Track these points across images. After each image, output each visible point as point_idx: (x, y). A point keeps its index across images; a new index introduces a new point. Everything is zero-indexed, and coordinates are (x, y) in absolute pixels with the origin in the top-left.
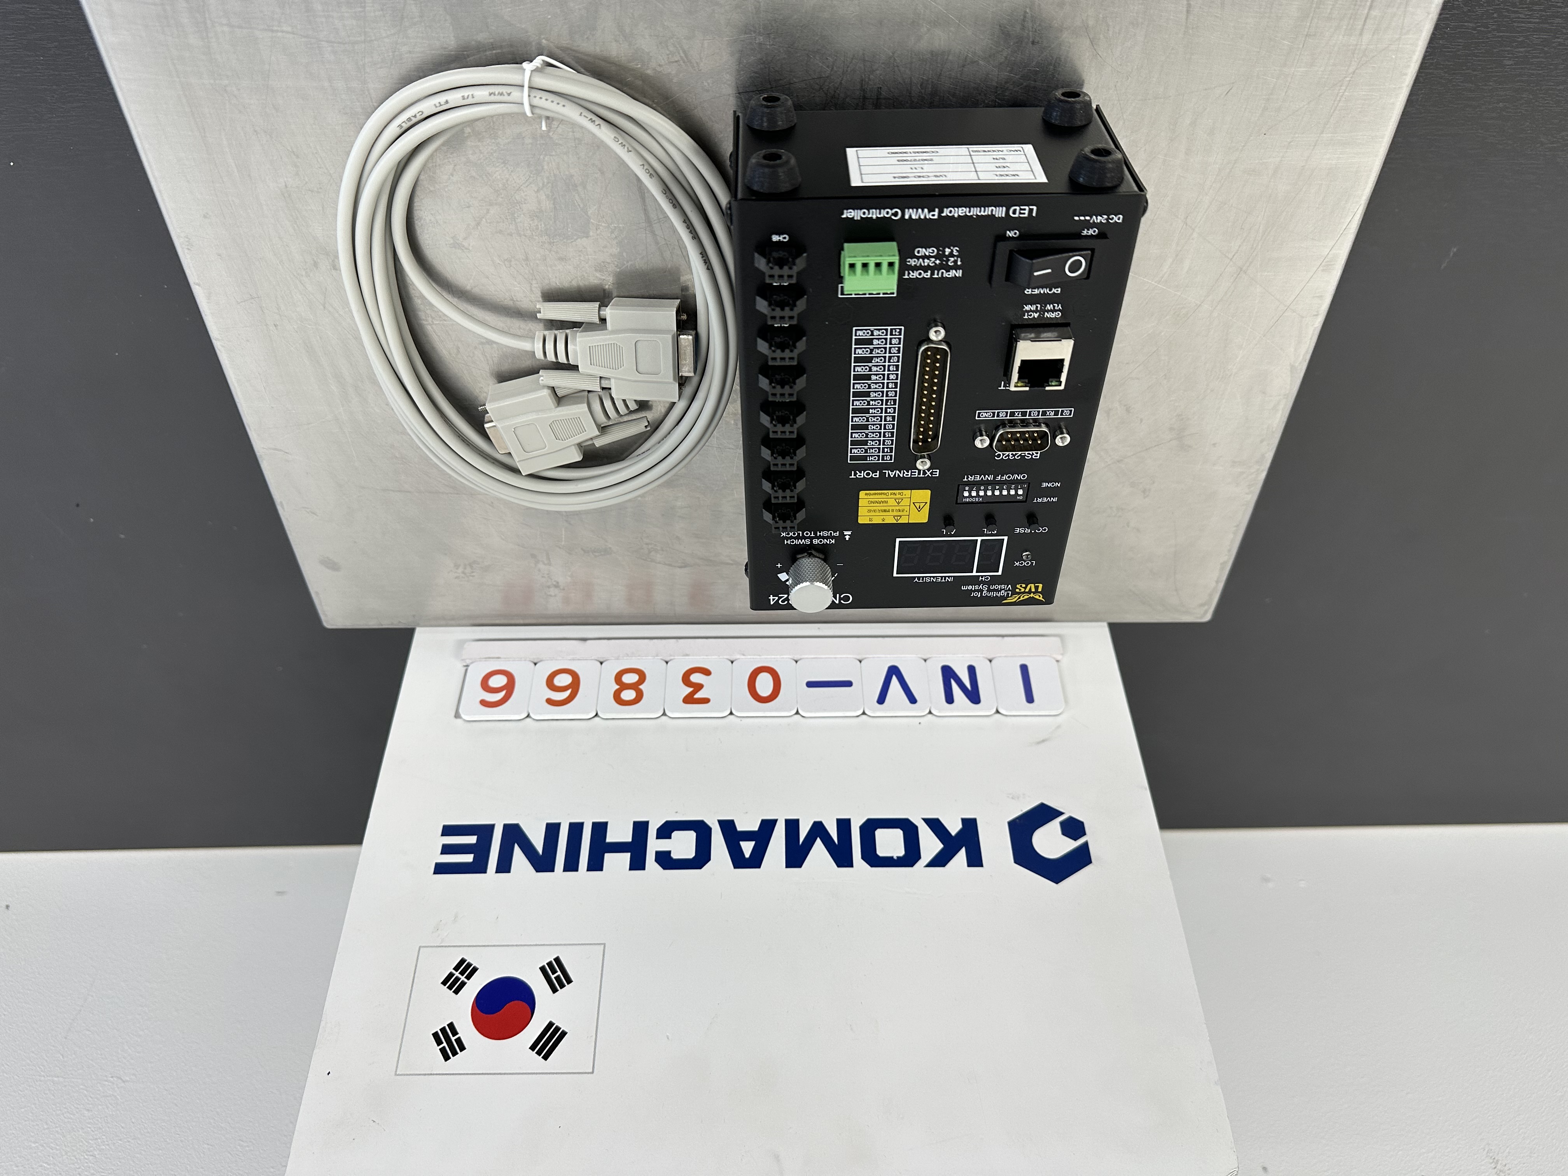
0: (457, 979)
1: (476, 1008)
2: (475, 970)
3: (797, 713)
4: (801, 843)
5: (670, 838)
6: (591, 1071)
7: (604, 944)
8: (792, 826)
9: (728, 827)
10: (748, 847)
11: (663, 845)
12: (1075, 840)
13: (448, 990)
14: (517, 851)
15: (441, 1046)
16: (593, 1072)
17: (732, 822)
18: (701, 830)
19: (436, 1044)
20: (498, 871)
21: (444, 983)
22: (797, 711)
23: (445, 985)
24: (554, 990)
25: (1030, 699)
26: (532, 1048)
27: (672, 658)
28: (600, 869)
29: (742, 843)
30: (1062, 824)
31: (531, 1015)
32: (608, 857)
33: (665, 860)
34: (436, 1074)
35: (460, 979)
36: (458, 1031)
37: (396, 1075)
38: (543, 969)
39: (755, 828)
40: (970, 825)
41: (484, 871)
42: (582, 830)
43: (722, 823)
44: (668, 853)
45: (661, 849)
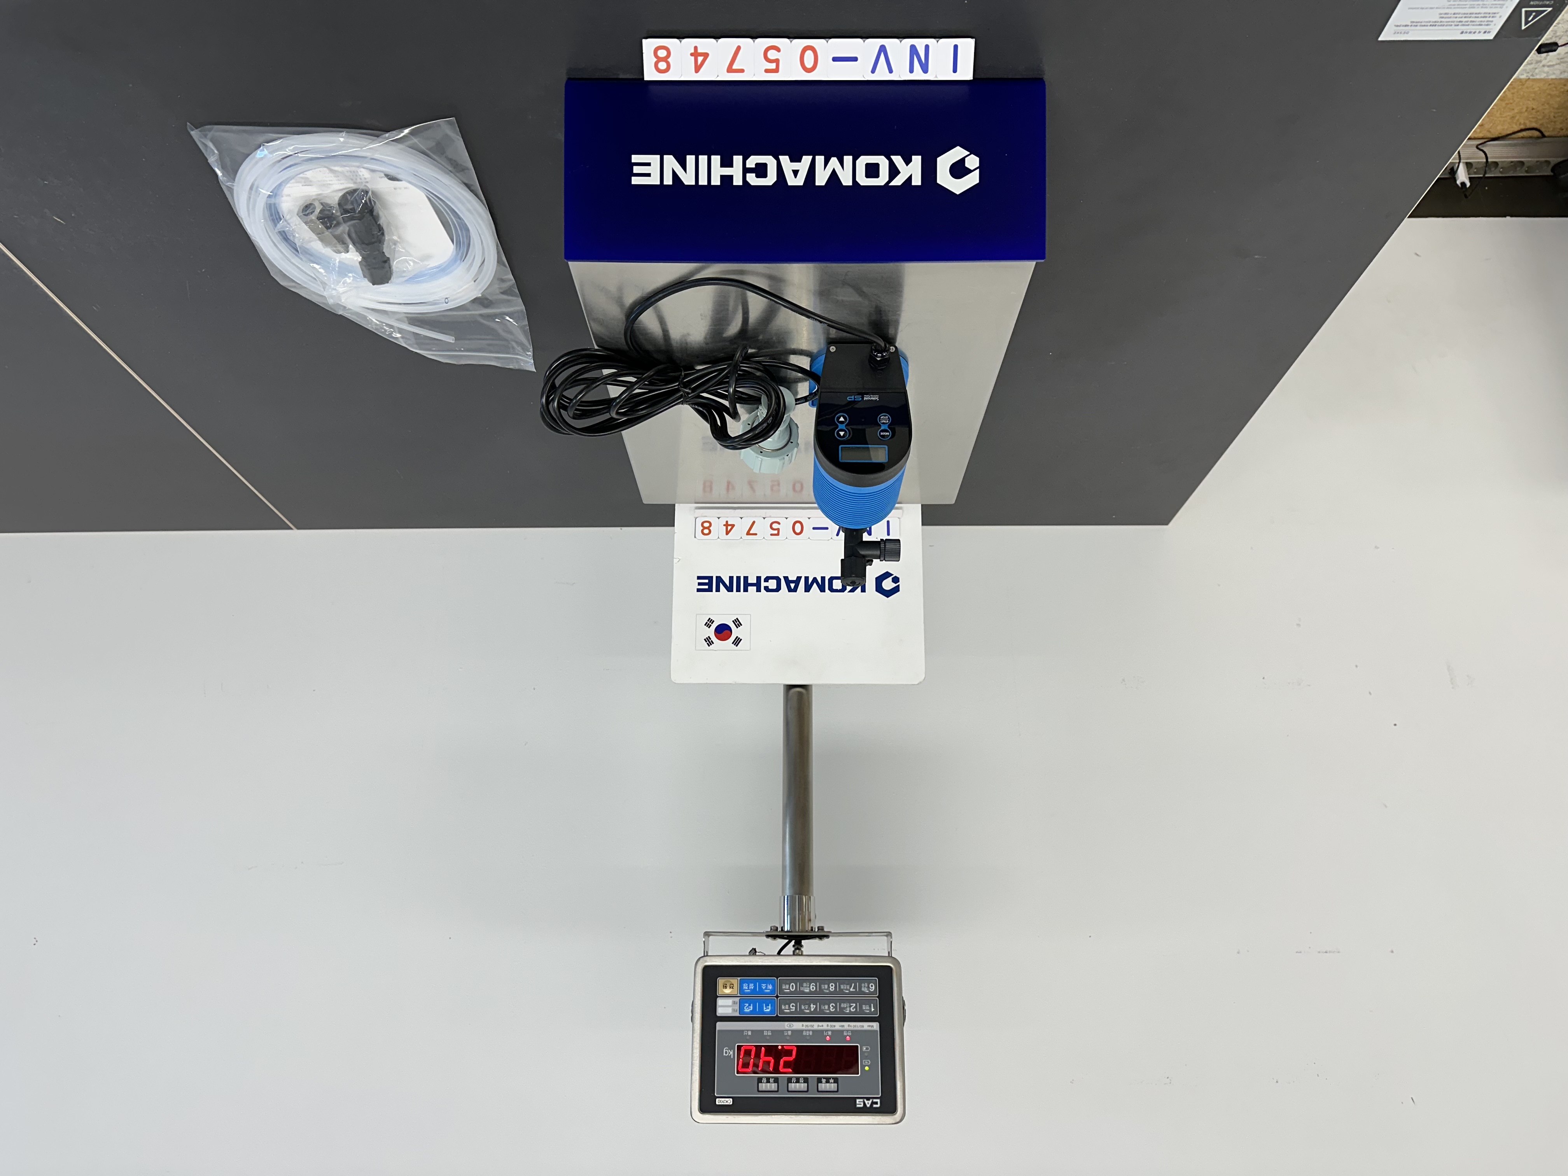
1: (715, 632)
2: (713, 621)
3: (809, 538)
4: (809, 584)
5: (768, 582)
7: (750, 614)
8: (807, 578)
9: (786, 578)
10: (792, 585)
11: (766, 584)
13: (707, 627)
14: (721, 585)
15: (707, 642)
16: (750, 650)
17: (787, 577)
18: (778, 579)
19: (705, 642)
20: (716, 592)
23: (706, 625)
24: (737, 628)
25: (889, 534)
26: (734, 642)
28: (747, 591)
29: (791, 584)
30: (892, 579)
31: (731, 634)
32: (750, 588)
33: (767, 589)
34: (707, 650)
35: (709, 624)
36: (711, 638)
37: (697, 650)
38: (733, 621)
39: (795, 579)
41: (712, 591)
42: (740, 579)
43: (784, 577)
44: (768, 587)
45: (765, 585)
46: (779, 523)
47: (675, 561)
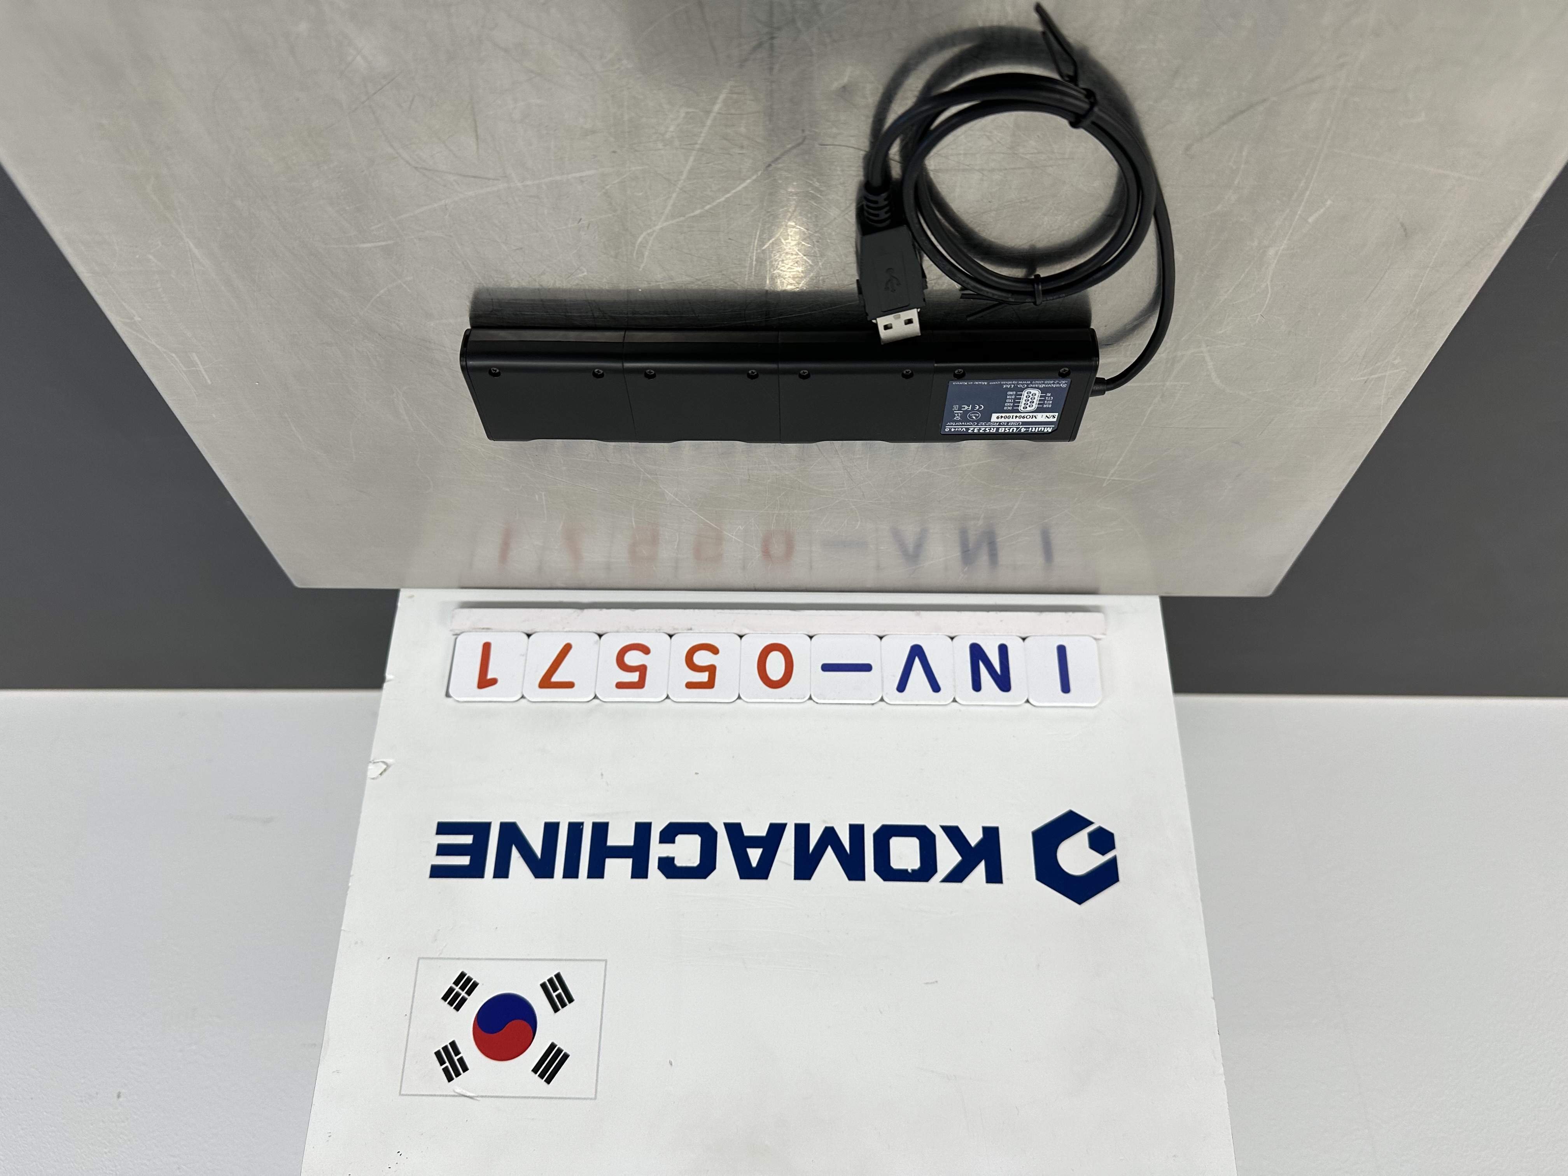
0: (458, 995)
1: (478, 1026)
2: (475, 985)
3: (810, 698)
4: (811, 849)
5: (673, 842)
6: (594, 1096)
7: (606, 961)
8: (802, 831)
9: (734, 830)
11: (667, 850)
12: (1103, 854)
13: (449, 1006)
14: (516, 857)
15: (444, 1066)
16: (595, 1098)
17: (738, 826)
18: (706, 832)
19: (438, 1064)
20: (496, 876)
21: (445, 998)
22: (810, 696)
23: (446, 1000)
24: (556, 1010)
25: (1066, 687)
26: (535, 1070)
27: (677, 632)
28: (601, 876)
29: (749, 851)
30: (1091, 835)
31: (532, 1034)
32: (609, 862)
33: (669, 868)
34: (440, 1096)
35: (460, 995)
36: (461, 1049)
37: (400, 1094)
38: (543, 986)
39: (763, 833)
40: (991, 835)
41: (481, 876)
42: (581, 831)
43: (728, 826)
44: (673, 859)
45: (664, 855)
46: (714, 650)
47: (373, 771)
